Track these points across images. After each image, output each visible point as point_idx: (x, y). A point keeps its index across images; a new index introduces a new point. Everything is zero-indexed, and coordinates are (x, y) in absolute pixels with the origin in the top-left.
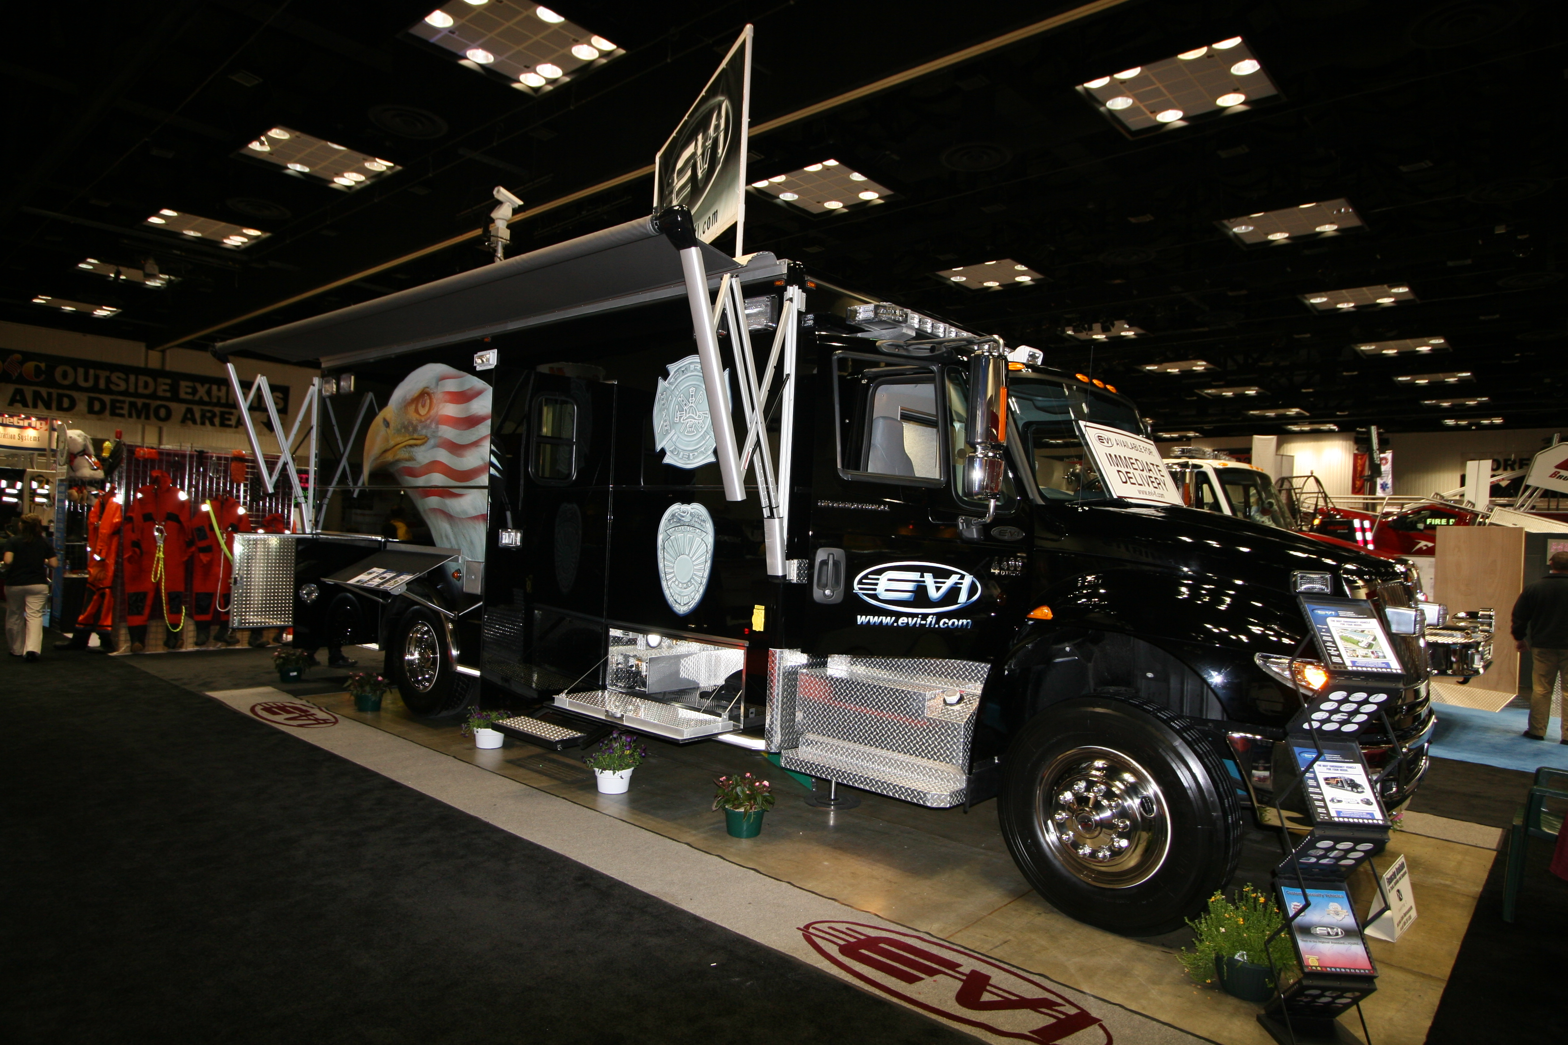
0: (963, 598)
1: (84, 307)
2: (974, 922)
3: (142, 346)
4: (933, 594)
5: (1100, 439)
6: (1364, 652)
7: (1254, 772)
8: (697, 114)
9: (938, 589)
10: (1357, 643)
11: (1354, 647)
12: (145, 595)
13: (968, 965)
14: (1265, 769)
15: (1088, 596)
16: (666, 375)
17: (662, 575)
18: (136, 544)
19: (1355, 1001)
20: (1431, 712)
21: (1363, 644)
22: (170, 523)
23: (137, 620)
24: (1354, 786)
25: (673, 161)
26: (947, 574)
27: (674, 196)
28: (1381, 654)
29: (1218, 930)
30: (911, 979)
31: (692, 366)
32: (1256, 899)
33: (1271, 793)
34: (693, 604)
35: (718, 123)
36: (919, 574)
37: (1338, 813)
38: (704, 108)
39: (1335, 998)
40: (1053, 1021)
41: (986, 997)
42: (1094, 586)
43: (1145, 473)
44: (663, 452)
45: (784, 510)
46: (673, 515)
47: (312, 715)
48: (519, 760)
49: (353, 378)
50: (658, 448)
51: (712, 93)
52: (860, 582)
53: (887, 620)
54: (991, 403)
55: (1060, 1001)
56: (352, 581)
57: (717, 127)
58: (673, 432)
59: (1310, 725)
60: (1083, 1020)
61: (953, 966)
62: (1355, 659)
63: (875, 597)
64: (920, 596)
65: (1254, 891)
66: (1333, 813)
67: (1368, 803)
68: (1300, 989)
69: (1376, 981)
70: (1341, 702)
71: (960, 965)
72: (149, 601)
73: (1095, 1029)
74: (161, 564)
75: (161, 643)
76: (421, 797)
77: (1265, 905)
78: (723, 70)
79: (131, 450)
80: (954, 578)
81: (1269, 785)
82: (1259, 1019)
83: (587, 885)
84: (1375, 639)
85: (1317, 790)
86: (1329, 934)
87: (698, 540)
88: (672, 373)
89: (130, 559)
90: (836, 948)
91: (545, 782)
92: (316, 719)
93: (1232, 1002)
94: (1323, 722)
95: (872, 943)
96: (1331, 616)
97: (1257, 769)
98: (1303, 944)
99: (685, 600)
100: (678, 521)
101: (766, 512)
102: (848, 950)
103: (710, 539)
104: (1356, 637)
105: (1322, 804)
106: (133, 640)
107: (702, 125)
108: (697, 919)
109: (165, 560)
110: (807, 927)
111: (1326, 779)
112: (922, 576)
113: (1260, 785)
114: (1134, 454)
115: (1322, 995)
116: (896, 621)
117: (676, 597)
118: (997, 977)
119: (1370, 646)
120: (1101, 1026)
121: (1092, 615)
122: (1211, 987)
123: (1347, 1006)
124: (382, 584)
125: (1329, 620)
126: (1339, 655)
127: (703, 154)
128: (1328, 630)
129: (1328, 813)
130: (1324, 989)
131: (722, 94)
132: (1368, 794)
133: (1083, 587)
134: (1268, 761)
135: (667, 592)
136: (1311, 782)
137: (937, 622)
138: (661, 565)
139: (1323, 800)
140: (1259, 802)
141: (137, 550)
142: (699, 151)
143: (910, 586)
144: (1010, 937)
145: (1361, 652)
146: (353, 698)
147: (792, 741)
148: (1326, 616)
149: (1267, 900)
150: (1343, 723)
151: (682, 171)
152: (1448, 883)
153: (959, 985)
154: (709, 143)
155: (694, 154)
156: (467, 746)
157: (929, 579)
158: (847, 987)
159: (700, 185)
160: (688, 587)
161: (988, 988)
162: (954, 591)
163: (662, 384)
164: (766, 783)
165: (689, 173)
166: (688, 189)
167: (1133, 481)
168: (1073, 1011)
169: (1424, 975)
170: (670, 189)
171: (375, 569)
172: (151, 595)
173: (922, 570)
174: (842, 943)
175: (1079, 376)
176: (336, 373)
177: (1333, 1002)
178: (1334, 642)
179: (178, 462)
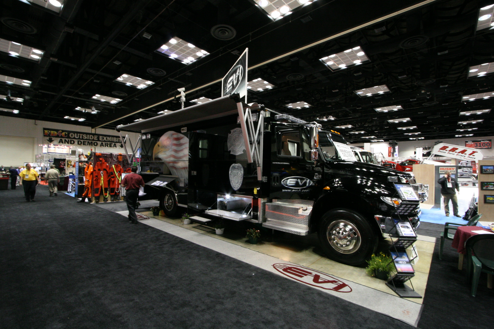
0: (307, 185)
1: (76, 119)
2: (313, 263)
3: (90, 128)
4: (300, 184)
5: (338, 146)
6: (410, 195)
7: (381, 225)
8: (233, 69)
9: (301, 183)
10: (408, 193)
11: (407, 194)
12: (99, 189)
13: (314, 273)
14: (384, 224)
15: (337, 184)
16: (230, 133)
17: (231, 181)
18: (97, 176)
19: (409, 279)
20: (420, 211)
21: (409, 193)
22: (104, 171)
23: (97, 195)
24: (408, 227)
25: (227, 81)
26: (304, 179)
27: (227, 89)
28: (414, 196)
29: (374, 263)
30: (301, 277)
31: (237, 131)
32: (383, 255)
33: (385, 230)
34: (238, 188)
35: (239, 72)
36: (297, 179)
37: (405, 234)
38: (235, 68)
39: (404, 278)
40: (337, 286)
41: (320, 280)
42: (338, 181)
43: (348, 154)
44: (230, 151)
45: (261, 165)
46: (233, 167)
47: (143, 217)
48: (195, 227)
49: (150, 135)
50: (229, 150)
51: (237, 64)
52: (283, 182)
53: (289, 191)
54: (314, 138)
55: (338, 281)
56: (152, 184)
57: (239, 73)
58: (232, 146)
59: (397, 213)
60: (344, 285)
61: (310, 273)
62: (408, 197)
63: (287, 185)
64: (297, 184)
65: (383, 253)
66: (403, 234)
67: (411, 231)
68: (396, 276)
69: (414, 274)
70: (404, 208)
71: (312, 273)
72: (100, 190)
73: (347, 287)
74: (102, 181)
75: (103, 200)
76: (174, 236)
77: (385, 257)
78: (240, 59)
79: (95, 153)
80: (305, 180)
81: (384, 228)
82: (386, 284)
83: (218, 256)
84: (412, 192)
85: (399, 229)
86: (403, 263)
87: (239, 172)
88: (232, 132)
89: (95, 180)
90: (282, 270)
91: (203, 232)
92: (144, 218)
93: (378, 280)
94: (400, 212)
95: (290, 268)
96: (401, 187)
97: (381, 224)
98: (397, 265)
99: (237, 187)
100: (234, 168)
101: (257, 165)
102: (285, 270)
103: (242, 172)
104: (407, 192)
105: (400, 232)
106: (96, 200)
107: (235, 72)
108: (247, 264)
109: (103, 180)
110: (274, 265)
111: (401, 226)
112: (298, 180)
113: (382, 228)
114: (345, 149)
115: (402, 278)
116: (292, 191)
117: (234, 186)
118: (322, 276)
119: (411, 194)
120: (349, 286)
121: (337, 188)
122: (373, 277)
123: (407, 280)
124: (160, 185)
125: (401, 188)
126: (404, 196)
127: (235, 79)
128: (401, 191)
129: (402, 234)
130: (402, 276)
131: (240, 64)
132: (411, 229)
133: (336, 182)
134: (384, 222)
135: (232, 185)
136: (398, 227)
137: (301, 191)
138: (230, 179)
139: (401, 231)
140: (383, 232)
141: (97, 178)
142: (234, 78)
143: (294, 182)
144: (323, 266)
145: (409, 195)
146: (152, 212)
147: (265, 220)
148: (400, 187)
149: (385, 255)
150: (404, 212)
151: (229, 83)
152: (425, 251)
153: (313, 278)
154: (237, 76)
155: (233, 79)
156: (182, 223)
157: (299, 181)
158: (286, 279)
159: (235, 86)
160: (237, 184)
161: (320, 278)
162: (305, 183)
163: (229, 135)
164: (259, 231)
165: (231, 83)
166: (231, 87)
167: (346, 156)
168: (341, 283)
169: (422, 273)
170: (226, 87)
171: (157, 181)
172: (100, 189)
173: (297, 178)
174: (283, 268)
175: (332, 131)
176: (145, 134)
177: (404, 279)
178: (402, 193)
179: (106, 156)
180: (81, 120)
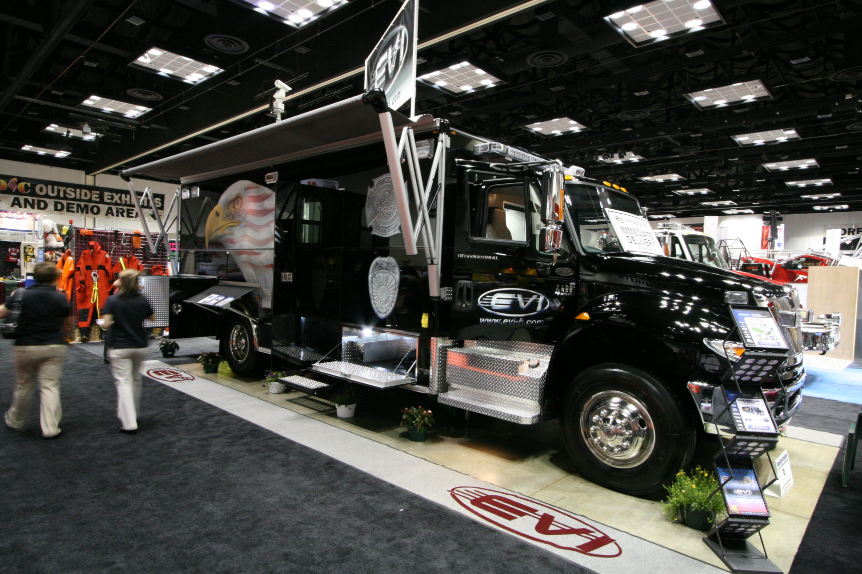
180: (61, 154)
